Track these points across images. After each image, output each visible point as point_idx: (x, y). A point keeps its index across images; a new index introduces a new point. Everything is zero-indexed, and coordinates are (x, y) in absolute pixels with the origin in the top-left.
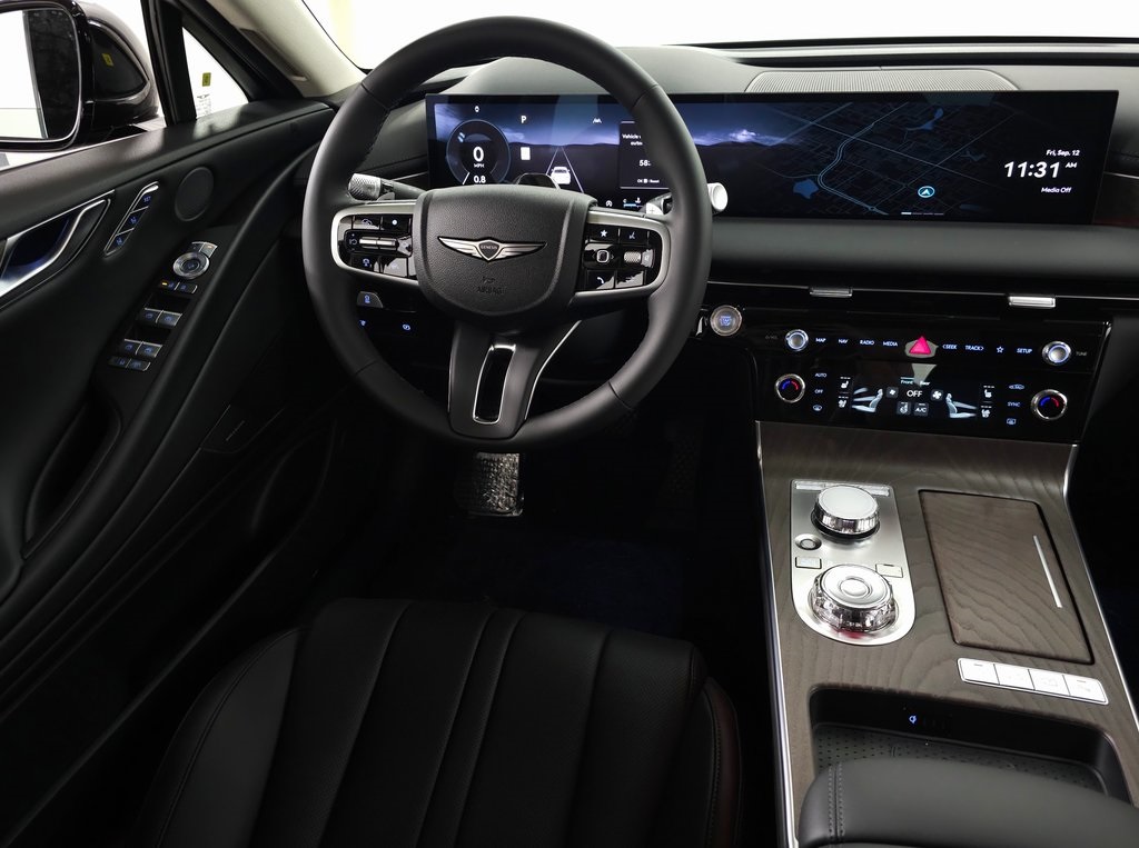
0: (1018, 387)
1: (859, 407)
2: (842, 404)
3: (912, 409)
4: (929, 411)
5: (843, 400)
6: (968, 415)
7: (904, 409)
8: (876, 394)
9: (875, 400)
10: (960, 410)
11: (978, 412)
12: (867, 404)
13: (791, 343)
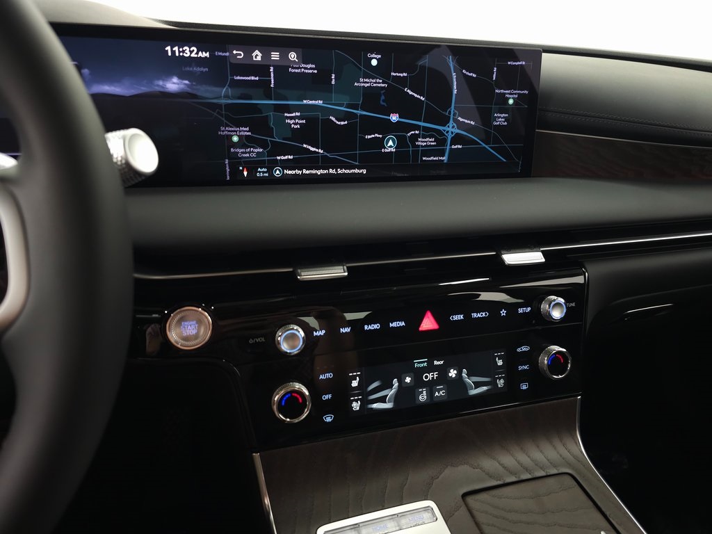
0: (525, 349)
1: (375, 406)
2: (356, 406)
3: (430, 394)
4: (448, 392)
5: (357, 401)
6: (485, 388)
7: (423, 397)
8: (391, 386)
9: (391, 393)
10: (477, 385)
11: (494, 383)
12: (383, 400)
13: (285, 347)
